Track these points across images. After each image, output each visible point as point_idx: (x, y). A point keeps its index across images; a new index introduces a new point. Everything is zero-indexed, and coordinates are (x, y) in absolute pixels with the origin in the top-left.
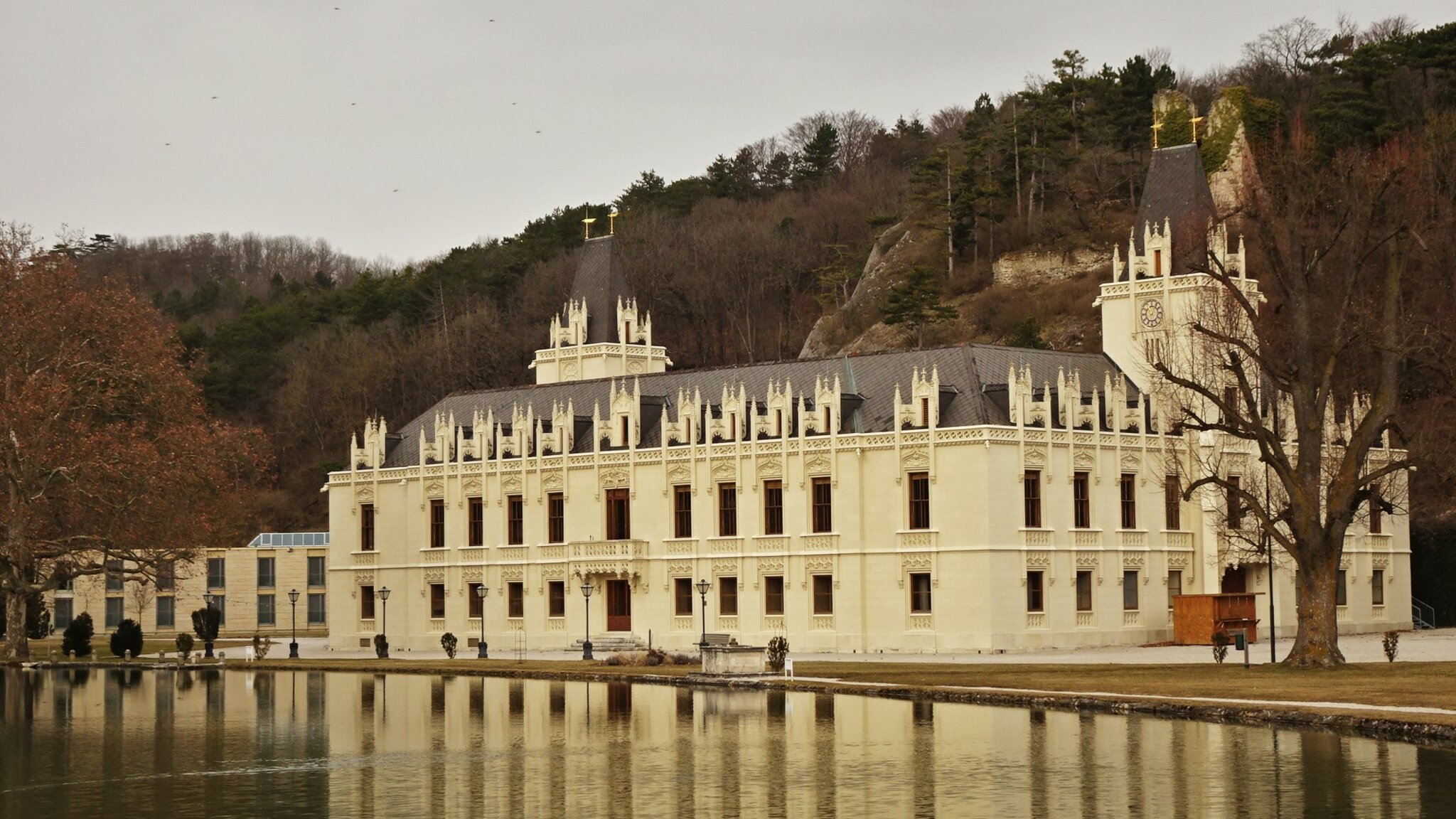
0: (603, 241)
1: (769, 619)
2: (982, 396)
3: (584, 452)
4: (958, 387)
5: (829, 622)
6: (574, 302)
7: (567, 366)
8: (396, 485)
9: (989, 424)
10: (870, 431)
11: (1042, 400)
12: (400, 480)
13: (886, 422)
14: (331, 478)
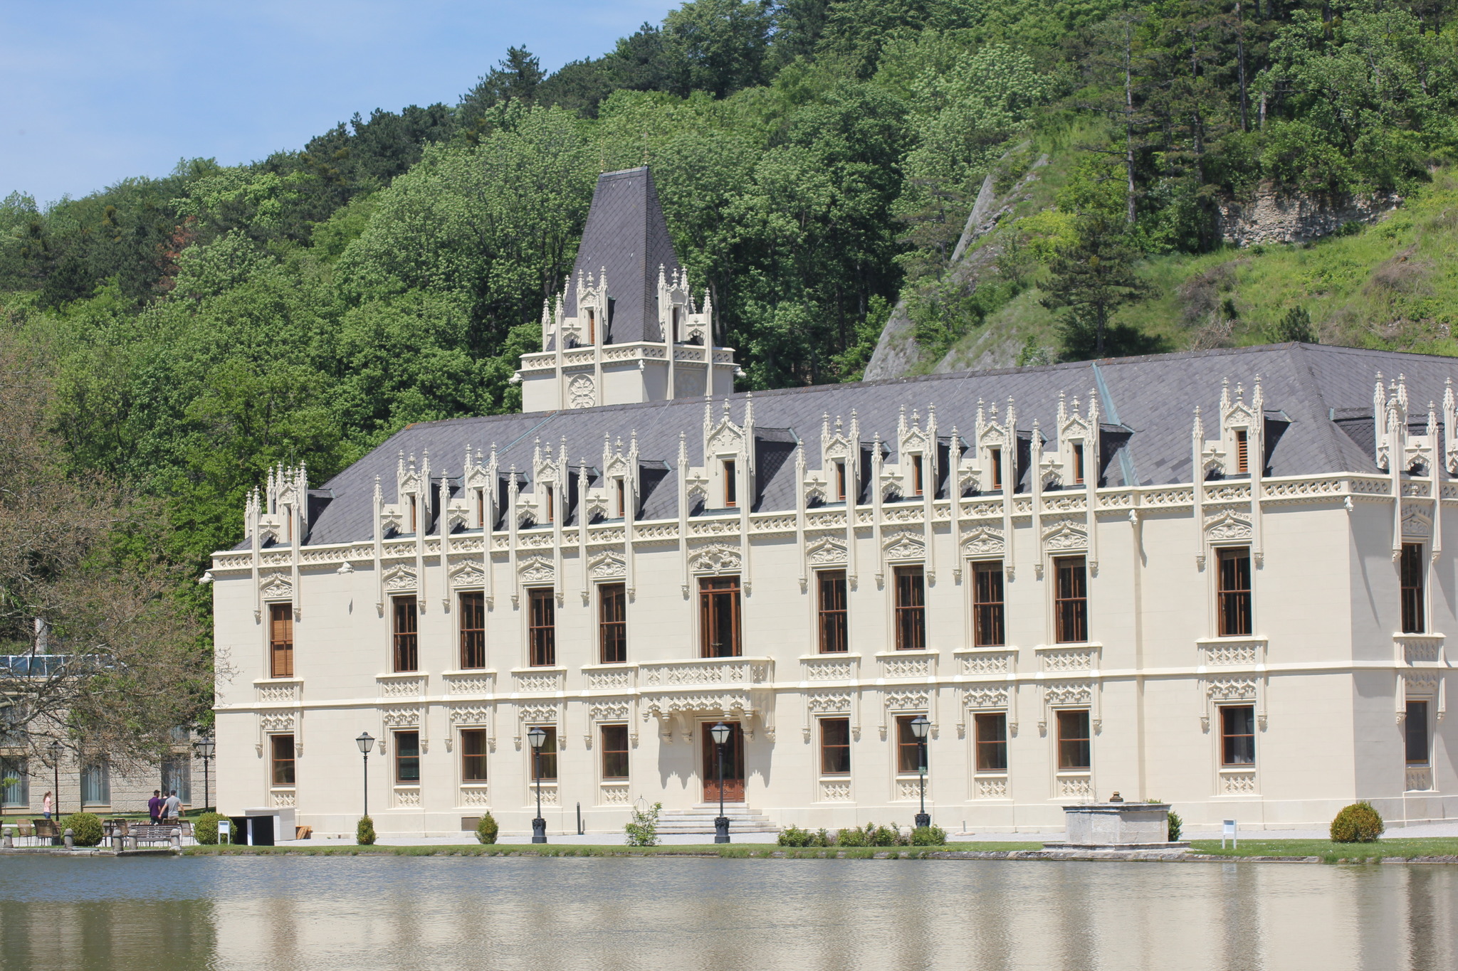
0: (631, 176)
1: (981, 781)
2: (1331, 426)
3: (658, 517)
4: (1290, 413)
5: (1084, 785)
6: (585, 276)
7: (575, 381)
8: (334, 571)
9: (1347, 470)
10: (1149, 483)
11: (1423, 433)
12: (341, 565)
13: (1174, 468)
14: (215, 562)
